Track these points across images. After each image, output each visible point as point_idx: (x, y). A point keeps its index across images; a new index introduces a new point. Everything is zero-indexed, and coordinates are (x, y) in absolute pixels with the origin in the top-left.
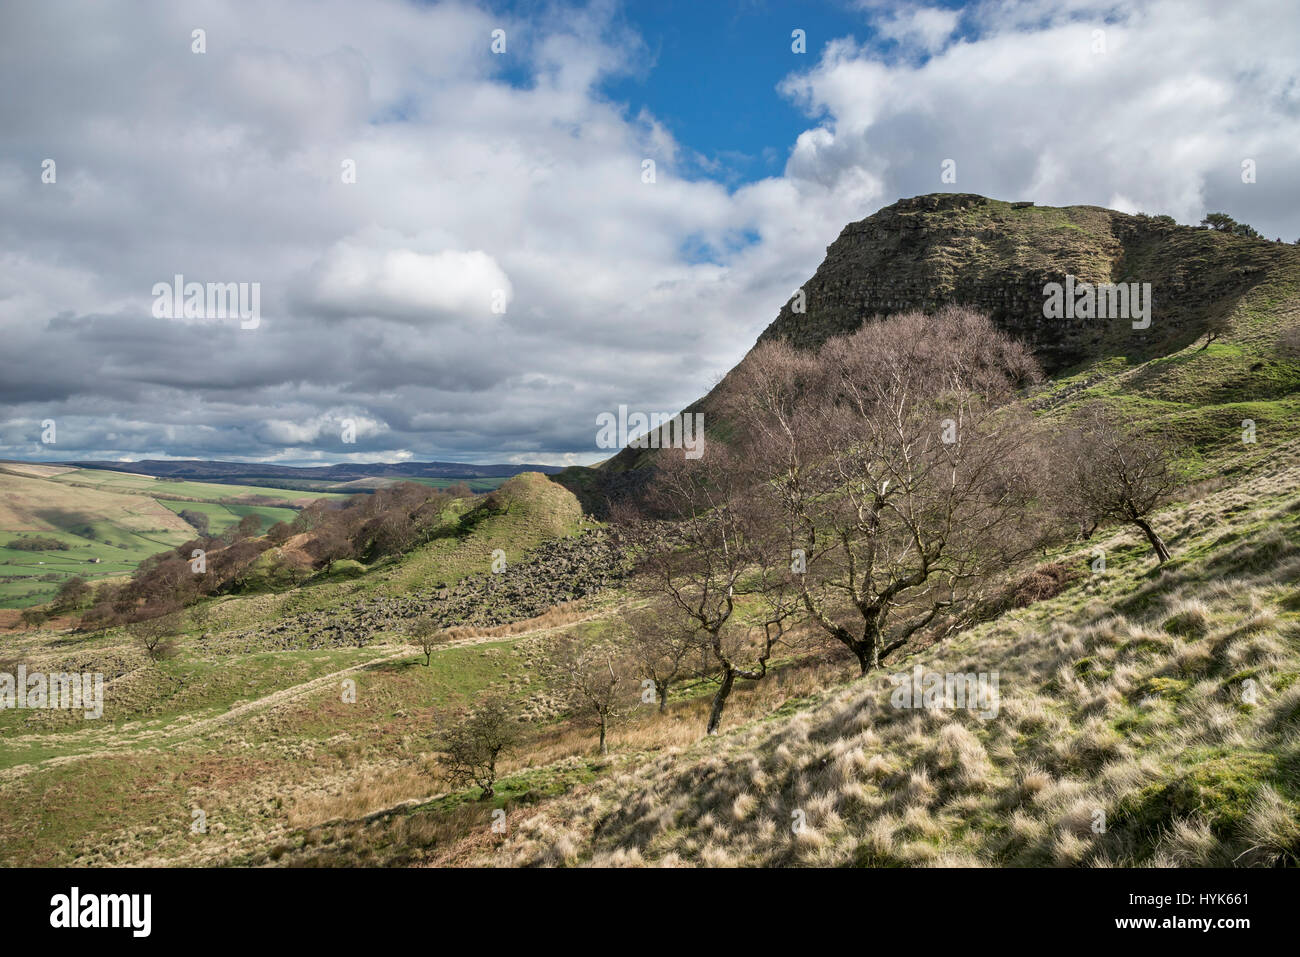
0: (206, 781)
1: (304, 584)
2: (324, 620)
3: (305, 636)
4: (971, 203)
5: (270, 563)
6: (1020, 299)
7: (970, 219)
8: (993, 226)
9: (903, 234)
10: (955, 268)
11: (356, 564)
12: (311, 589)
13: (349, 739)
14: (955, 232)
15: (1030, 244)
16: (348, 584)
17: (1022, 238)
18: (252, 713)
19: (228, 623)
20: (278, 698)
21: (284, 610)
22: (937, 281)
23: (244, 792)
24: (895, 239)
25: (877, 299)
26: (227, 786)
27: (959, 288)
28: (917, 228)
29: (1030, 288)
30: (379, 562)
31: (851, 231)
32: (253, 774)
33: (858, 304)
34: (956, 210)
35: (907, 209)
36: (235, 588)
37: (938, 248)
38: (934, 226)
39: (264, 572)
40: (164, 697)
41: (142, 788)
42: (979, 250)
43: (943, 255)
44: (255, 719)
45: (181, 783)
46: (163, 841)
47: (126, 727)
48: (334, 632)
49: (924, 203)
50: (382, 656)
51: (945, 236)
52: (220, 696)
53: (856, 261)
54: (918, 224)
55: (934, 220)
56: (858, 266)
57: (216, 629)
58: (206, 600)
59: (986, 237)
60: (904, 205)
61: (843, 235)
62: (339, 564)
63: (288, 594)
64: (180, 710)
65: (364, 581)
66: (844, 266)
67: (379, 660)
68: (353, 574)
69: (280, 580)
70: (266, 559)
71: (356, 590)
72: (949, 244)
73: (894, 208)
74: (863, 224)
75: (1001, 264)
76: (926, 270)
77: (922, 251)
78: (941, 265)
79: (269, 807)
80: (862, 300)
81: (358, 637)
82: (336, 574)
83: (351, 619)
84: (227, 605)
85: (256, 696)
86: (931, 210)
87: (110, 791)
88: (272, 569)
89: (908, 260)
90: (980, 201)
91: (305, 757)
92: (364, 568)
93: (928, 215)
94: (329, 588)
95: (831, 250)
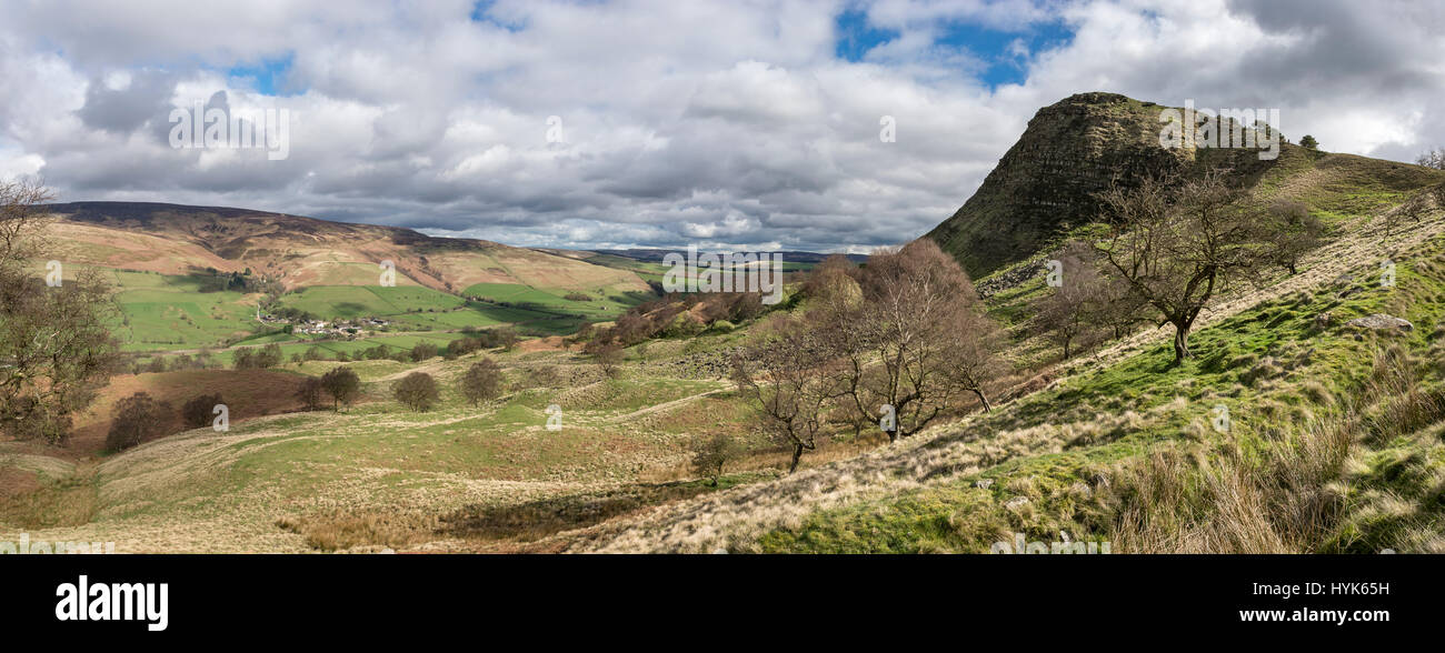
0: (613, 449)
1: (699, 335)
2: (705, 358)
3: (694, 368)
4: (1118, 100)
5: (682, 320)
6: (1140, 164)
7: (1115, 111)
8: (1129, 116)
9: (1073, 117)
10: (1104, 142)
11: (729, 324)
12: (702, 339)
13: (689, 436)
14: (1105, 118)
15: (1151, 130)
16: (723, 337)
17: (1145, 125)
18: (644, 415)
19: (656, 356)
20: (659, 408)
21: (686, 350)
22: (1092, 150)
23: (628, 457)
24: (1069, 120)
25: (1055, 160)
26: (621, 453)
27: (1105, 155)
28: (1083, 114)
29: (1147, 158)
30: (742, 324)
31: (1043, 114)
32: (636, 449)
33: (1042, 162)
34: (1108, 104)
35: (1078, 101)
36: (663, 335)
37: (1094, 128)
38: (1094, 113)
39: (678, 326)
40: (608, 399)
41: (584, 447)
42: (1119, 131)
43: (1097, 133)
44: (644, 419)
45: (602, 448)
46: (584, 475)
47: (589, 413)
48: (710, 367)
49: (1088, 98)
50: (721, 388)
51: (1099, 121)
52: (635, 402)
53: (1043, 133)
54: (1083, 111)
55: (1093, 109)
56: (1044, 137)
57: (650, 359)
58: (647, 340)
59: (1125, 123)
60: (1076, 98)
61: (1038, 115)
62: (719, 323)
63: (689, 341)
64: (615, 407)
65: (731, 336)
66: (1035, 137)
67: (717, 391)
68: (726, 330)
69: (687, 331)
70: (681, 318)
71: (725, 341)
72: (1101, 125)
73: (1070, 99)
74: (1049, 108)
75: (1132, 142)
76: (1086, 142)
77: (1085, 129)
78: (1095, 139)
79: (637, 468)
80: (1045, 159)
81: (722, 371)
82: (715, 330)
83: (720, 360)
84: (656, 345)
85: (652, 404)
86: (1093, 103)
87: (570, 446)
88: (683, 324)
89: (1075, 134)
90: (1123, 99)
91: (663, 443)
92: (733, 326)
93: (1090, 106)
94: (711, 339)
95: (1030, 124)
